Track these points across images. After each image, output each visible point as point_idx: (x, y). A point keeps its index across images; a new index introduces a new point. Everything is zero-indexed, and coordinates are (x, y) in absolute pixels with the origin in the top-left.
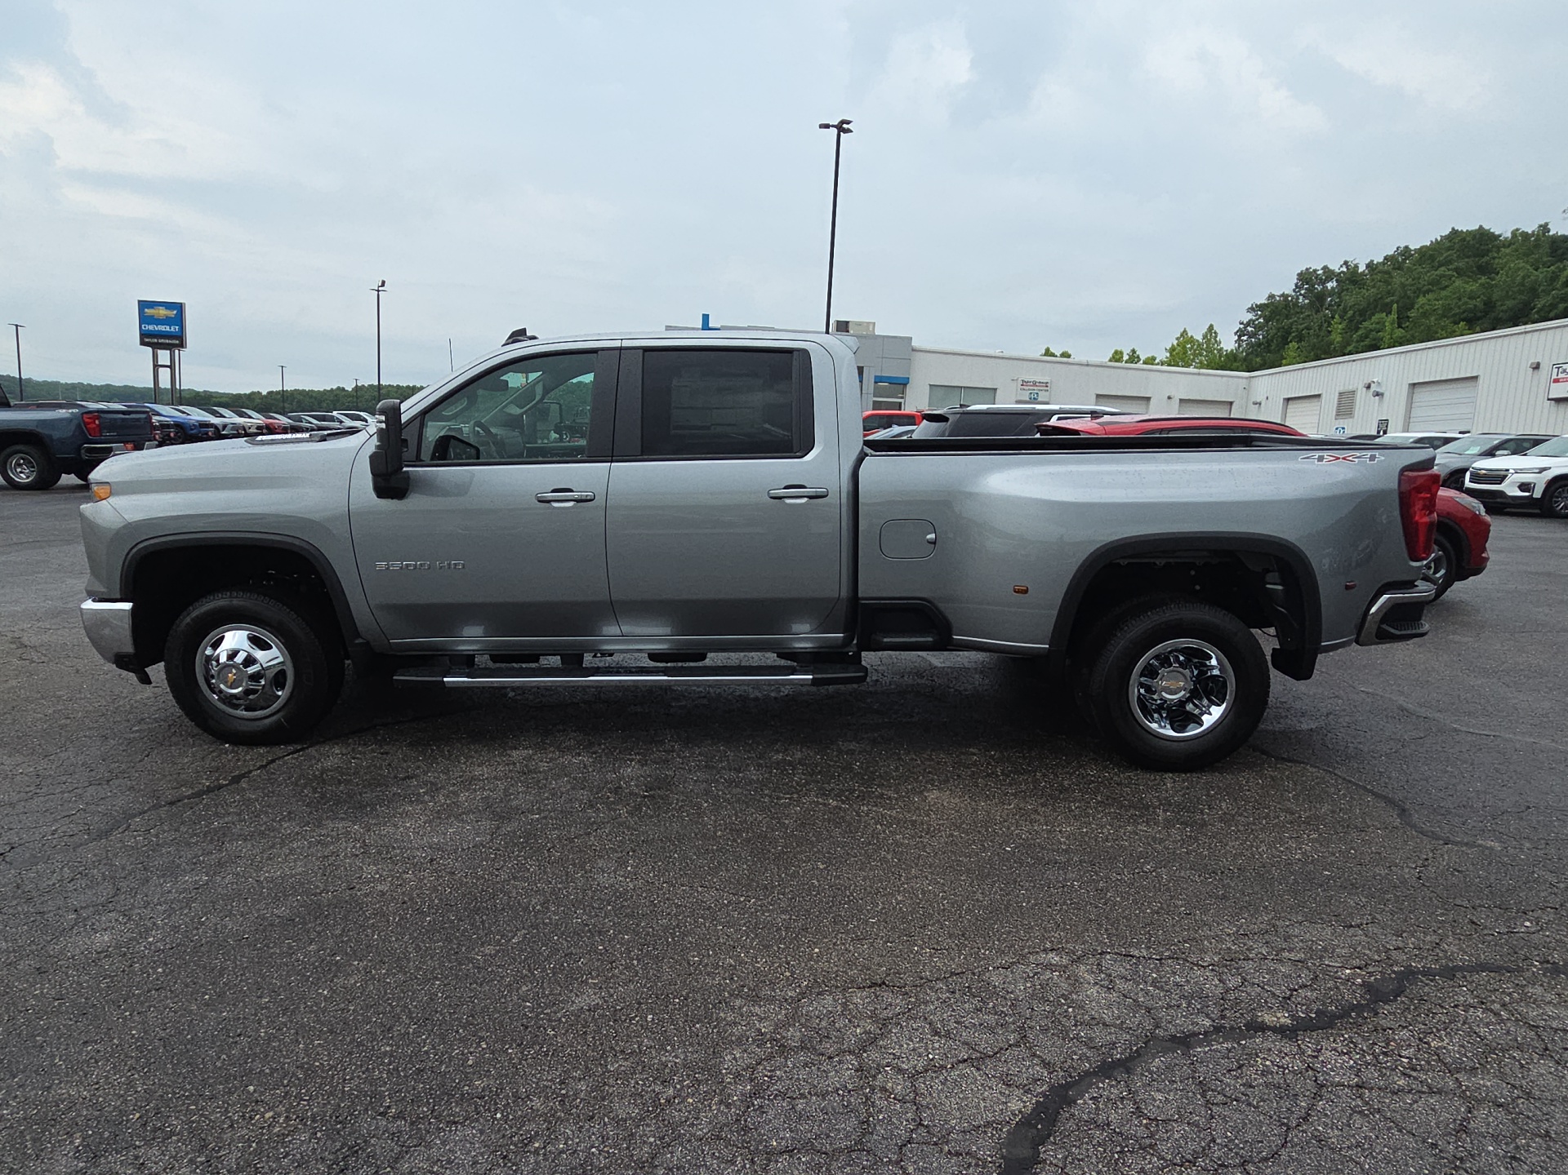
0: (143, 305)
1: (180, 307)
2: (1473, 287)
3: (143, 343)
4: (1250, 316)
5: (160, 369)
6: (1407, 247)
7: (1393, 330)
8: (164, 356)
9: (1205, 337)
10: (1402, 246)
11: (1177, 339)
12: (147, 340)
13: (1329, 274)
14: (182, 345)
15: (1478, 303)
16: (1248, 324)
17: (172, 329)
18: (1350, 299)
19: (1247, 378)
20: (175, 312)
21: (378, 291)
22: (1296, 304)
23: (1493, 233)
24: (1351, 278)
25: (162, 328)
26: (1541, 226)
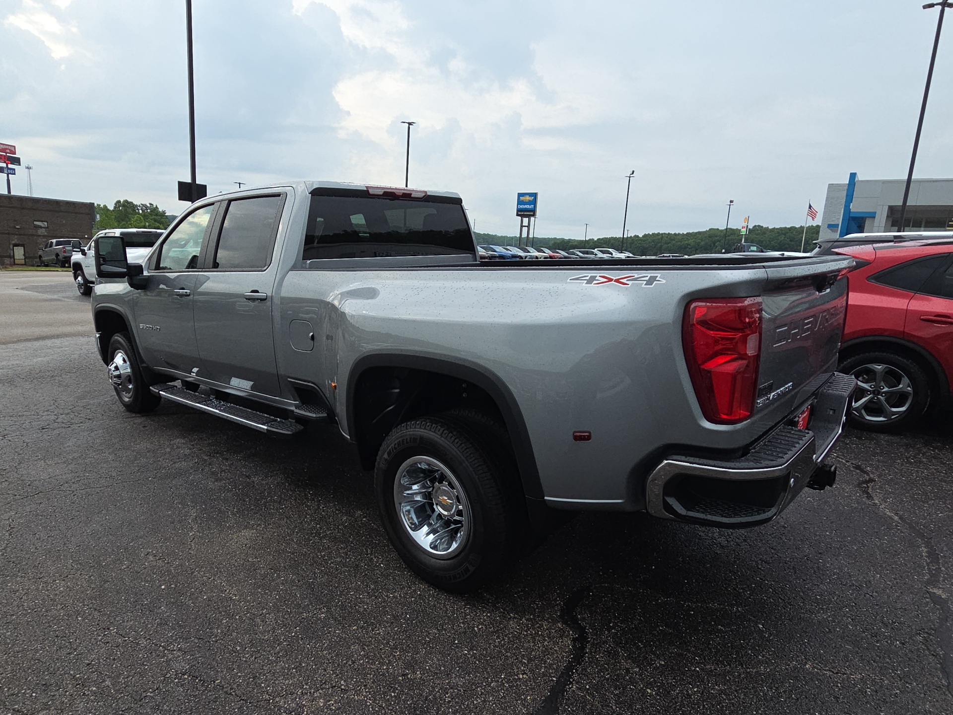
0: (520, 195)
1: (535, 195)
3: (518, 215)
5: (524, 228)
8: (526, 220)
12: (519, 213)
14: (534, 215)
17: (531, 207)
20: (533, 198)
21: (630, 177)
25: (526, 206)
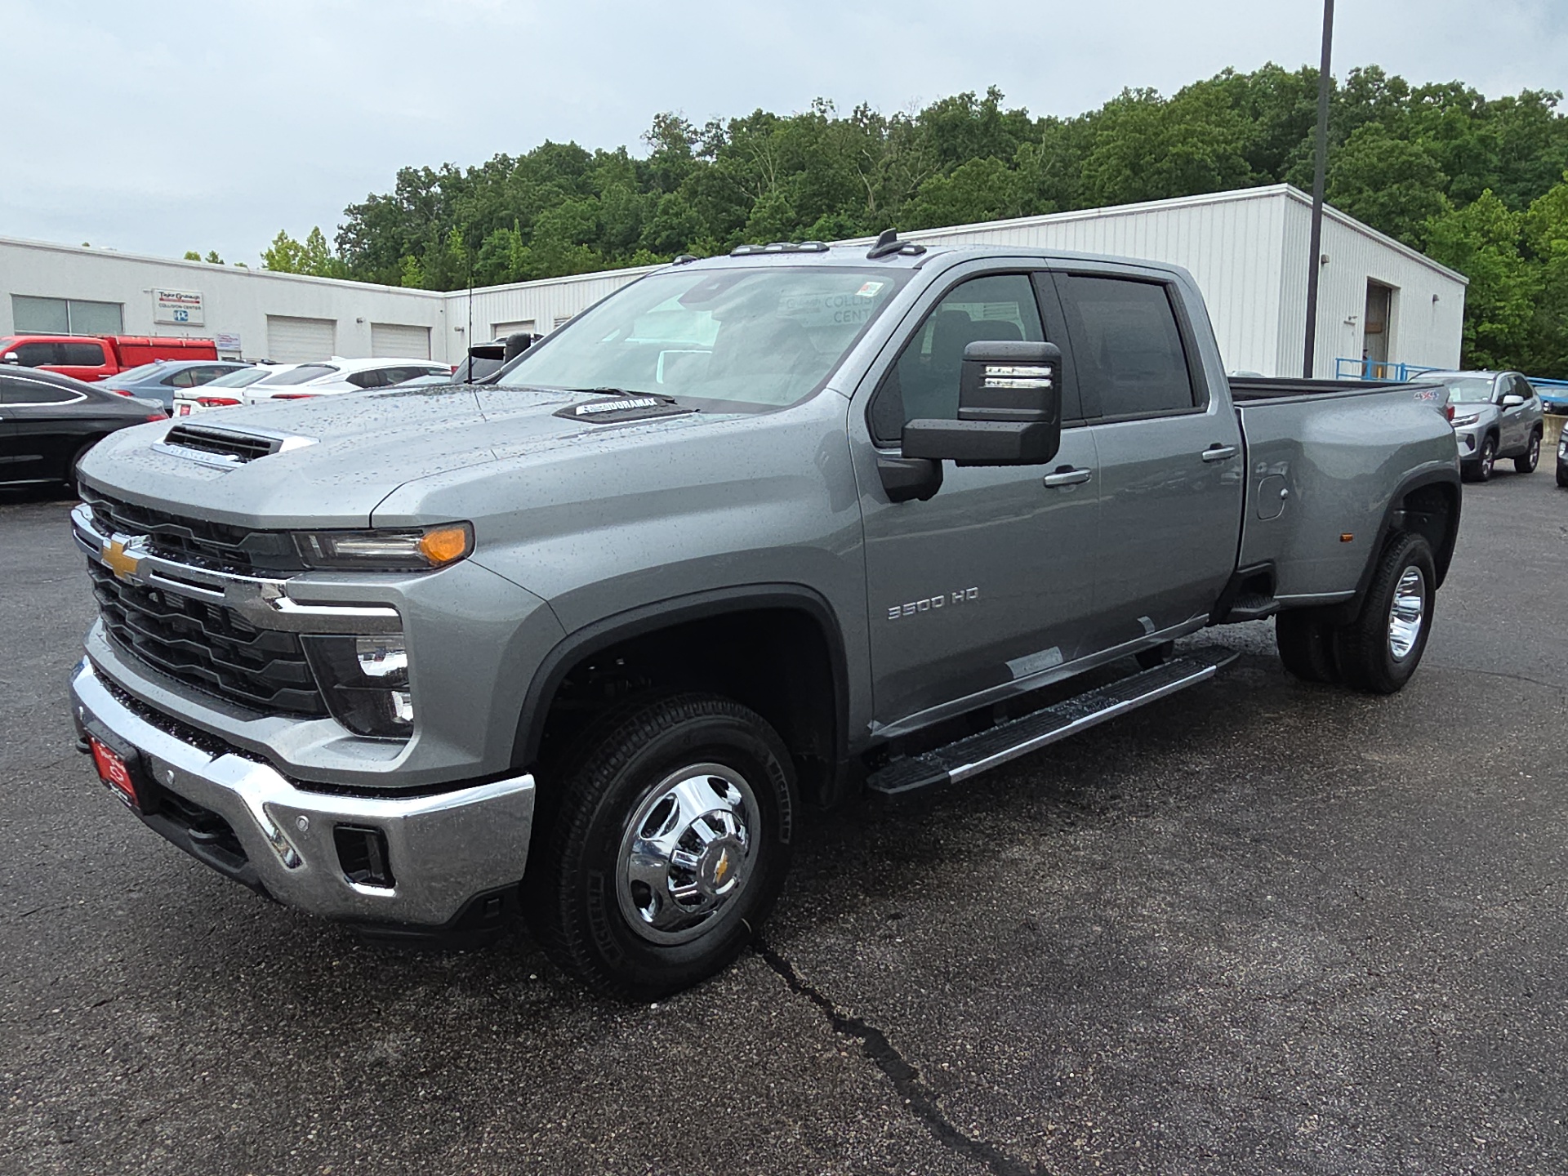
2: (582, 207)
4: (347, 221)
6: (504, 155)
7: (518, 248)
9: (310, 241)
10: (501, 153)
11: (275, 243)
13: (432, 178)
15: (591, 224)
16: (349, 229)
18: (461, 207)
19: (442, 299)
22: (400, 209)
23: (583, 151)
24: (454, 184)
26: (619, 149)
